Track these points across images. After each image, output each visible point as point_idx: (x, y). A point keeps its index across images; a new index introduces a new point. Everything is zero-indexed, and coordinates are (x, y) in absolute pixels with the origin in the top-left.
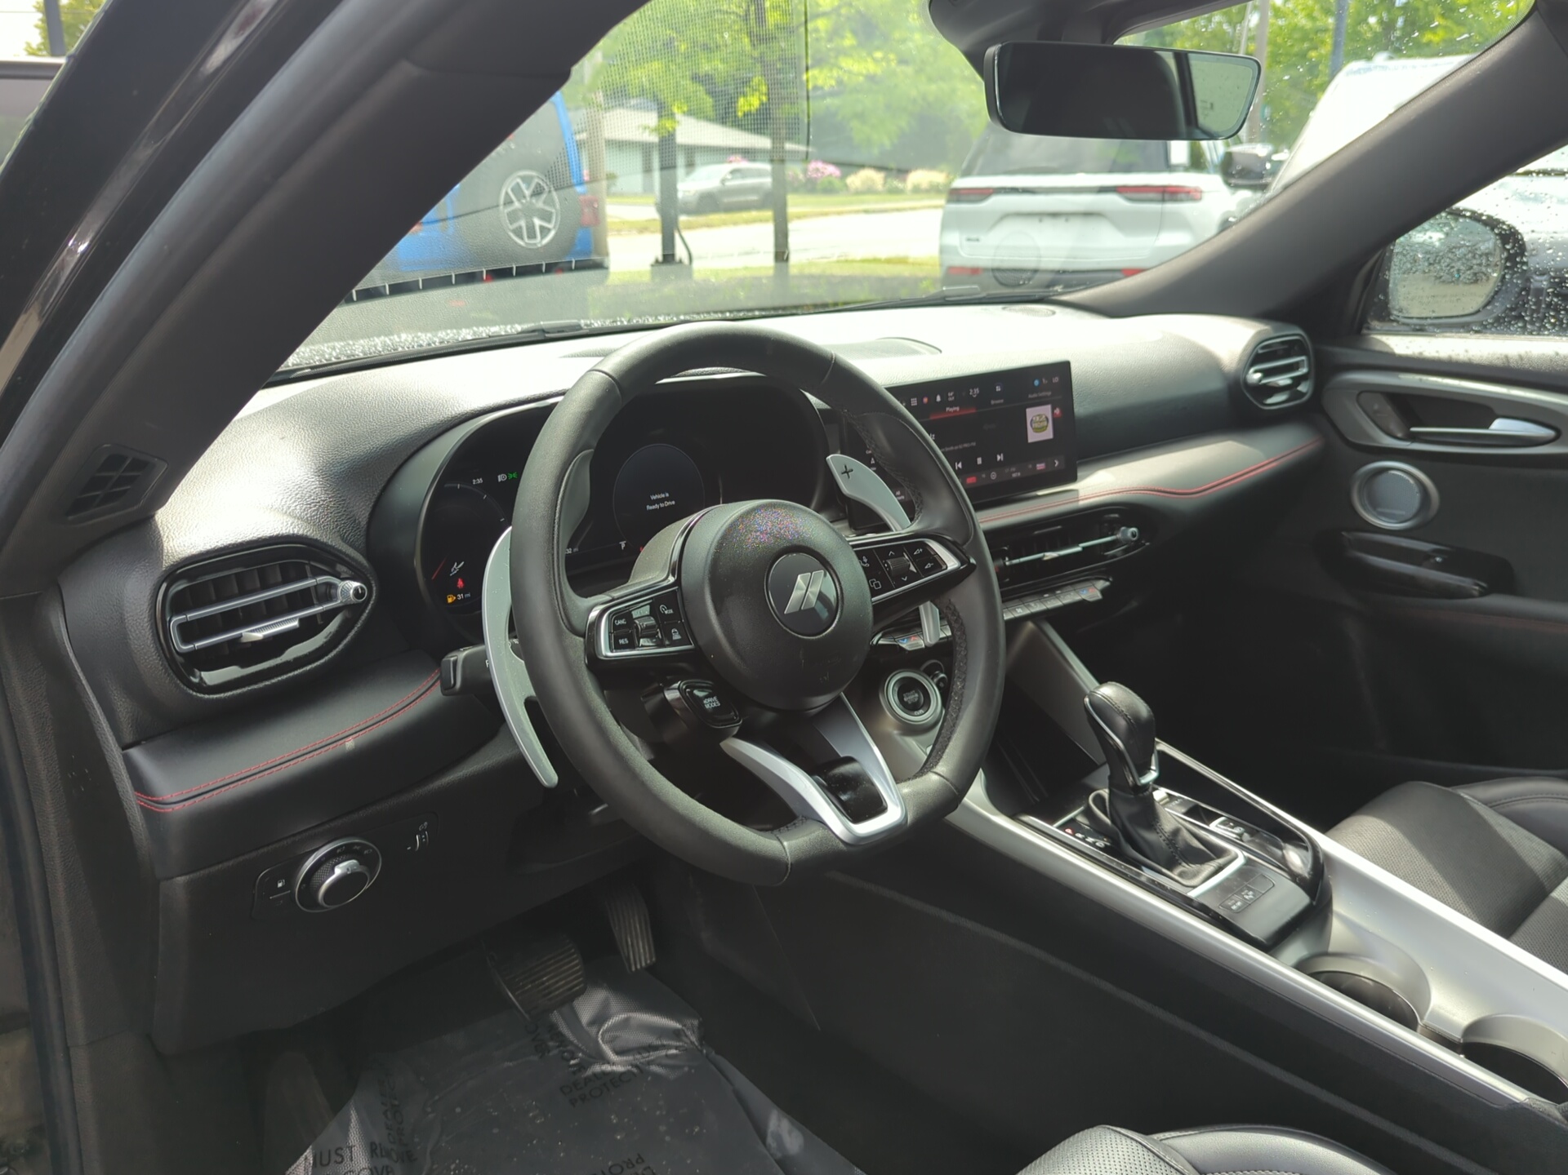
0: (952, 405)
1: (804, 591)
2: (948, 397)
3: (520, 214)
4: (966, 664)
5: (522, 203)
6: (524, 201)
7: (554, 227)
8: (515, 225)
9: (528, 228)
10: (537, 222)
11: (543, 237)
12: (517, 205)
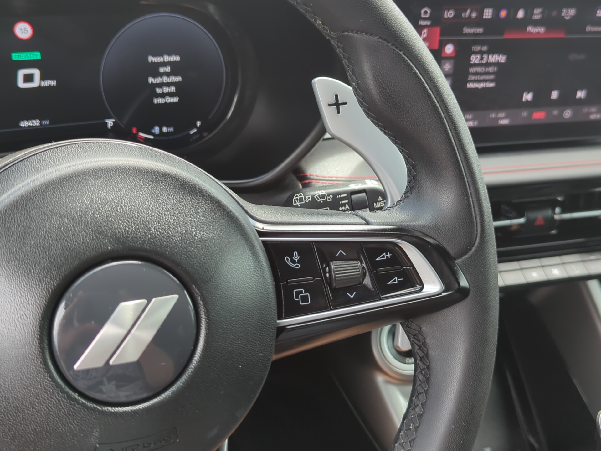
0: (536, 23)
1: (125, 332)
2: (532, 14)
4: (416, 428)
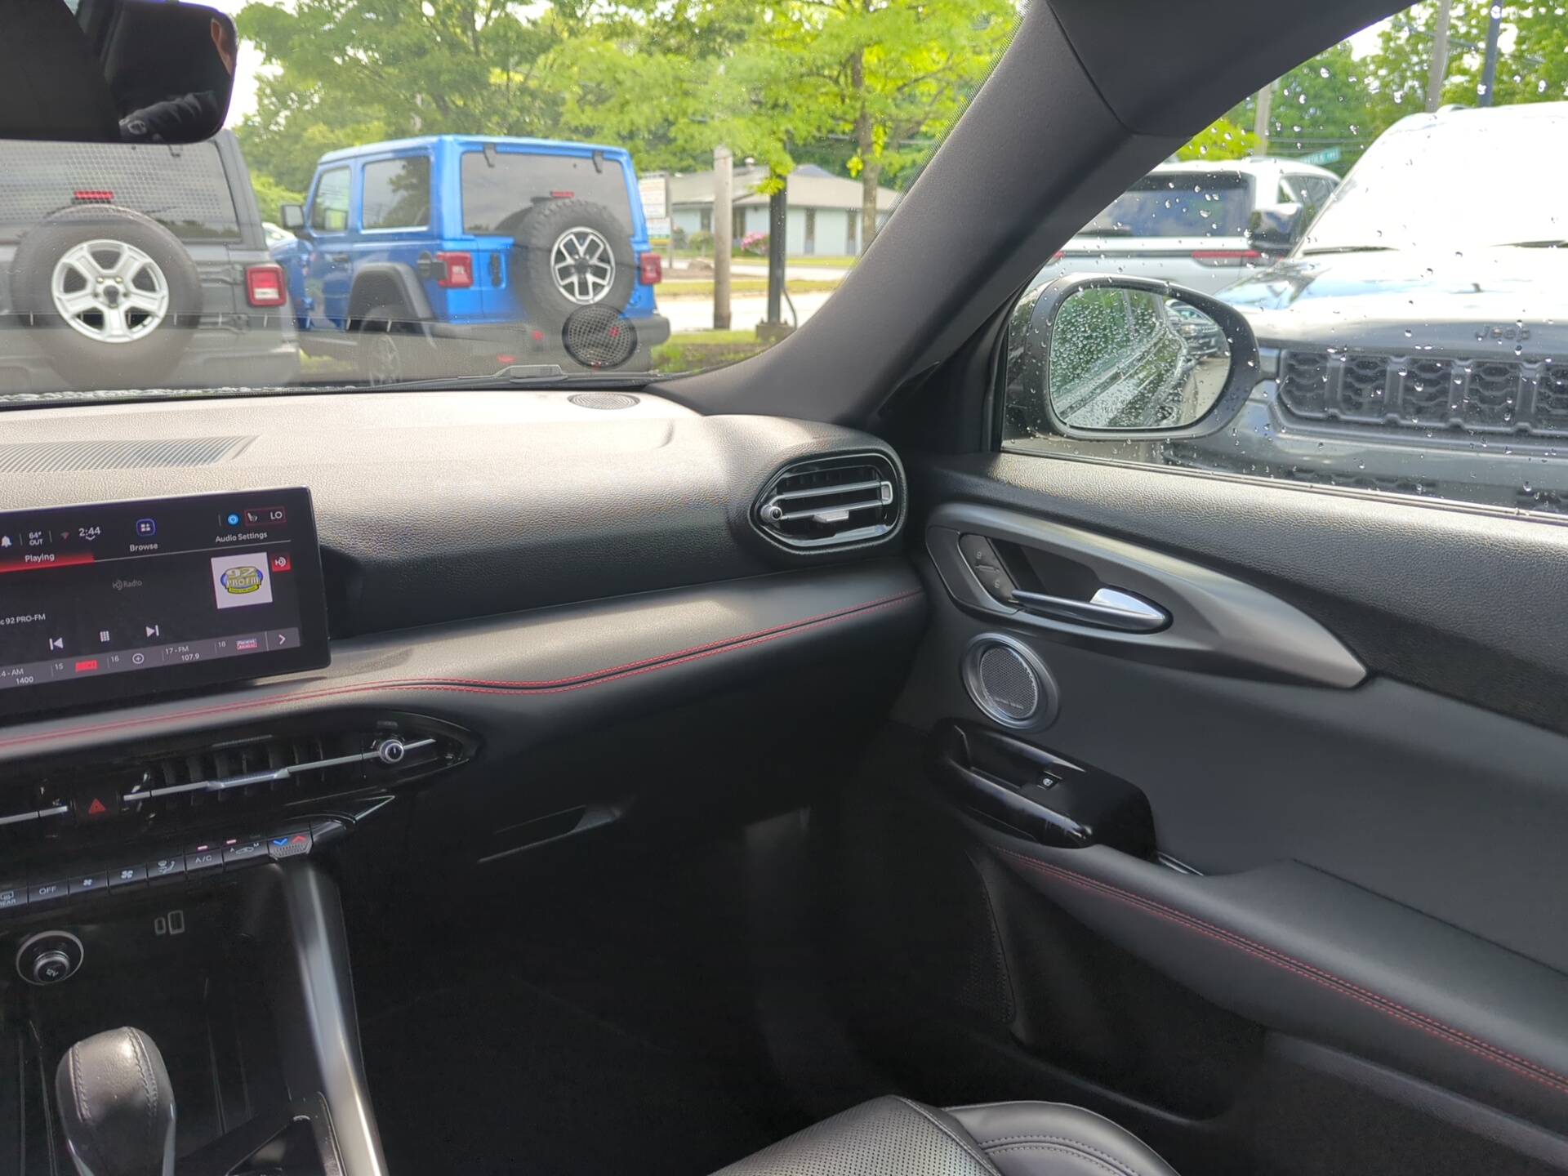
0: (36, 551)
2: (28, 538)
3: (573, 270)
5: (575, 260)
6: (577, 257)
7: (609, 283)
8: (567, 281)
9: (580, 283)
10: (591, 278)
11: (595, 294)
12: (569, 261)
